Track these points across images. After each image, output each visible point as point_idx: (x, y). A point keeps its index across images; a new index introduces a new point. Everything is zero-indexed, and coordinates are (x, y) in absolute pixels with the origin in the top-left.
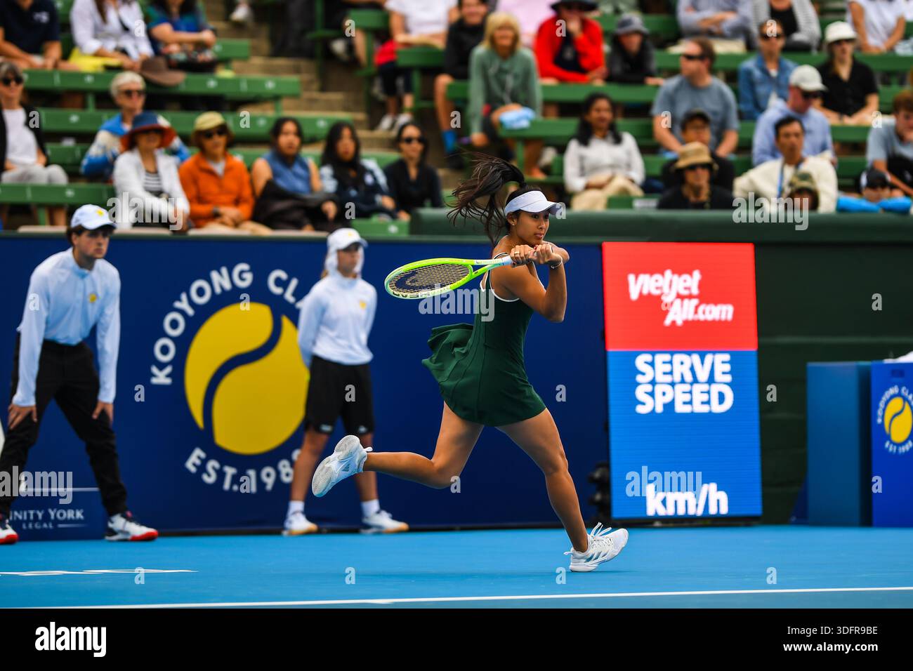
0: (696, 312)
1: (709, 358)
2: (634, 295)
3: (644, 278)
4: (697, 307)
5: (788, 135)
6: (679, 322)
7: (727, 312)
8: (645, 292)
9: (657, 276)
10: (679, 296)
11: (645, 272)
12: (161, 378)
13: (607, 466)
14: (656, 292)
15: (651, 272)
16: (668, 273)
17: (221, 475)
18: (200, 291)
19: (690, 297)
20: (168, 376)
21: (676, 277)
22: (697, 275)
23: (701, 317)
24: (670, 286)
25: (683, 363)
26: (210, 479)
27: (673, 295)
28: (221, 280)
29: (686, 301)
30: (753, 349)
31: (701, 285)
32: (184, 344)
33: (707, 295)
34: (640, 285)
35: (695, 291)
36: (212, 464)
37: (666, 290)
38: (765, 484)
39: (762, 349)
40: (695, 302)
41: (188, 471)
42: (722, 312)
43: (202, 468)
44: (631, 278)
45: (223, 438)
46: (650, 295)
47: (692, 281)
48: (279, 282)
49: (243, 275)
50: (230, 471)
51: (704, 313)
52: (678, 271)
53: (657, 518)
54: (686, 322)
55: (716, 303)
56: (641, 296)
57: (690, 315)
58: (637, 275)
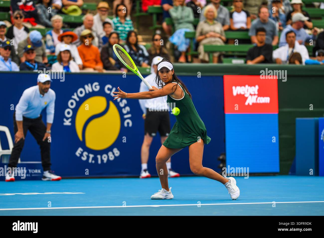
0: (257, 100)
2: (235, 94)
3: (238, 88)
4: (257, 99)
5: (290, 37)
6: (251, 104)
7: (267, 100)
8: (239, 93)
9: (243, 87)
10: (251, 95)
12: (67, 123)
13: (225, 154)
14: (242, 93)
15: (241, 85)
16: (247, 86)
17: (88, 157)
18: (81, 92)
19: (255, 95)
20: (70, 122)
21: (249, 88)
22: (257, 87)
23: (258, 102)
24: (248, 91)
26: (84, 158)
27: (249, 94)
28: (88, 88)
29: (253, 97)
30: (277, 113)
32: (75, 111)
34: (237, 90)
35: (256, 93)
36: (85, 154)
37: (246, 92)
38: (281, 160)
39: (280, 113)
40: (256, 96)
41: (76, 156)
42: (266, 100)
43: (81, 155)
44: (234, 88)
45: (89, 144)
46: (240, 94)
47: (255, 89)
48: (109, 89)
49: (96, 87)
50: (91, 156)
51: (259, 100)
52: (250, 85)
54: (253, 104)
55: (264, 97)
56: (237, 94)
57: (254, 101)
58: (236, 87)
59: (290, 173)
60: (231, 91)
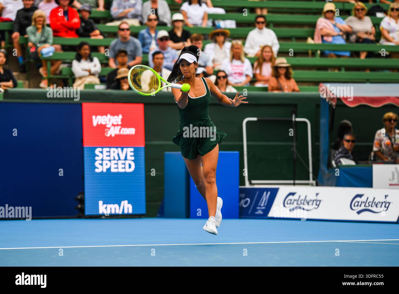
0: (120, 131)
1: (125, 150)
2: (95, 124)
3: (99, 117)
4: (120, 129)
5: (158, 58)
6: (113, 135)
7: (133, 131)
8: (99, 123)
9: (104, 117)
10: (113, 125)
11: (99, 115)
13: (83, 193)
14: (104, 123)
15: (102, 115)
16: (109, 116)
19: (118, 125)
21: (112, 117)
22: (120, 117)
23: (122, 133)
24: (110, 121)
25: (114, 152)
27: (111, 124)
29: (116, 127)
30: (143, 146)
31: (122, 120)
33: (124, 124)
34: (98, 120)
35: (120, 123)
37: (108, 123)
38: (148, 201)
39: (146, 147)
40: (119, 127)
42: (131, 131)
44: (94, 117)
46: (101, 124)
47: (118, 119)
51: (123, 131)
52: (113, 114)
53: (103, 215)
54: (116, 135)
55: (128, 127)
56: (98, 125)
57: (117, 132)
58: (96, 116)
59: (158, 215)
60: (91, 121)
